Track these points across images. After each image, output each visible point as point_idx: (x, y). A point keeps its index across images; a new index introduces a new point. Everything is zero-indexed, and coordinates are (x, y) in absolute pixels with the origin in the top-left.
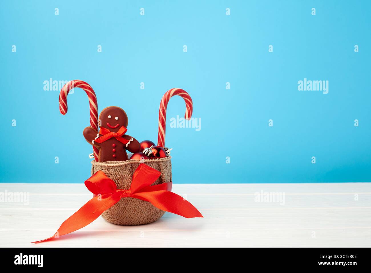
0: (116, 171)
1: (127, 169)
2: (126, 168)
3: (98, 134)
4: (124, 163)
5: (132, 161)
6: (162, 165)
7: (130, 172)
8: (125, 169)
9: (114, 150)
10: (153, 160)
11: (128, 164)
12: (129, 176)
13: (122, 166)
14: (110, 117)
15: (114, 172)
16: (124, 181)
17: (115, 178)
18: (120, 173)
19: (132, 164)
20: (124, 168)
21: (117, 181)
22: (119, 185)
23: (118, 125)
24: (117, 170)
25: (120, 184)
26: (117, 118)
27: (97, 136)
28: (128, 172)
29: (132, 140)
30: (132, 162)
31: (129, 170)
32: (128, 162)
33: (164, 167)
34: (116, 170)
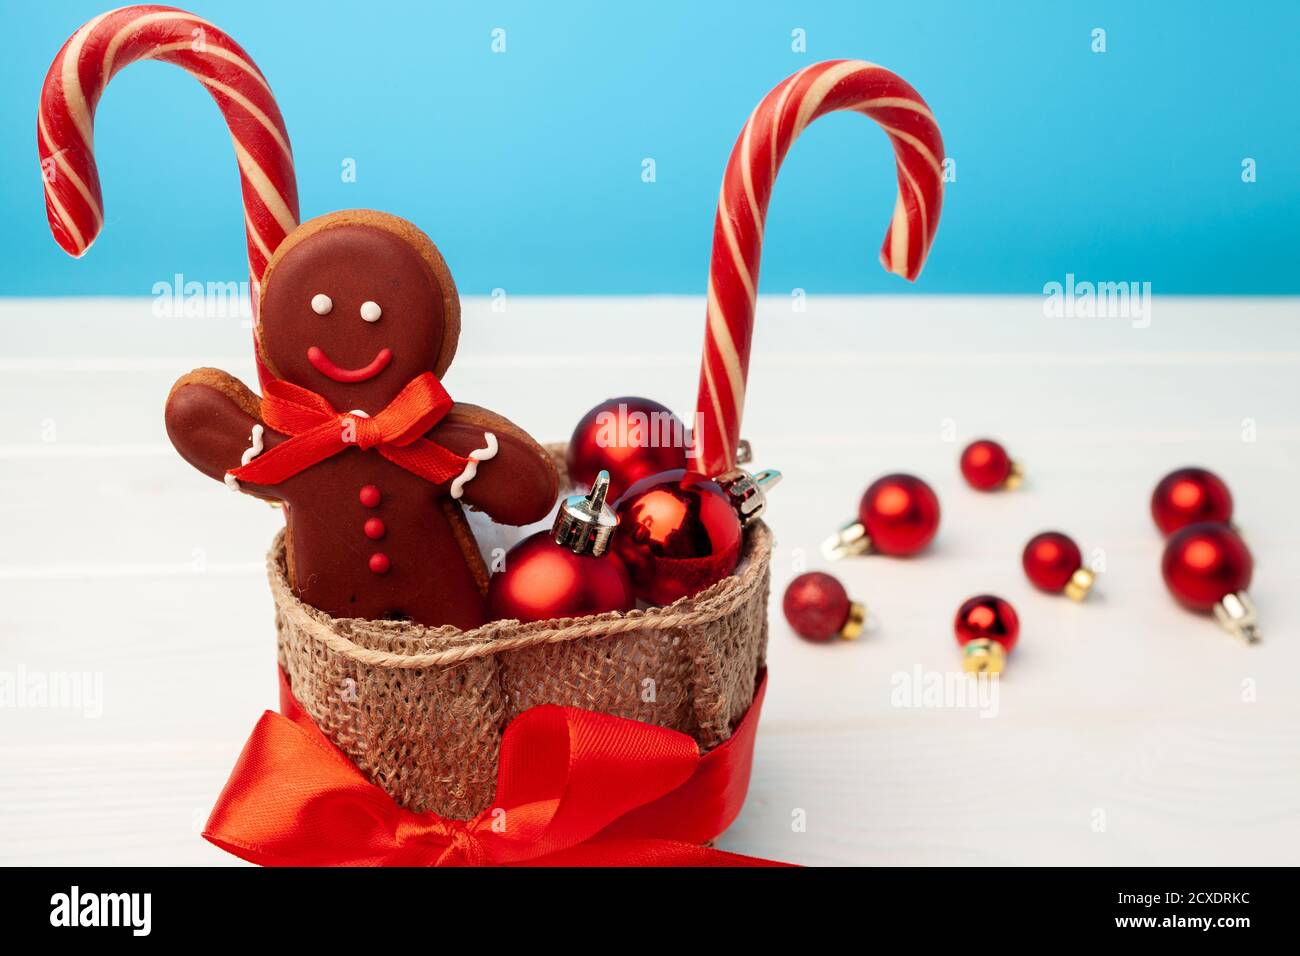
0: (399, 696)
1: (469, 684)
2: (463, 680)
3: (257, 431)
4: (449, 655)
5: (506, 634)
6: (710, 646)
7: (493, 708)
8: (455, 688)
9: (371, 525)
10: (650, 619)
11: (477, 658)
12: (486, 727)
13: (436, 668)
14: (321, 303)
15: (383, 695)
16: (450, 756)
17: (389, 736)
18: (425, 710)
19: (499, 656)
20: (449, 678)
21: (408, 752)
22: (417, 771)
23: (383, 354)
24: (404, 688)
25: (427, 772)
26: (370, 311)
27: (250, 444)
28: (479, 705)
29: (491, 448)
30: (505, 643)
31: (485, 694)
32: (475, 643)
33: (720, 655)
34: (398, 684)
